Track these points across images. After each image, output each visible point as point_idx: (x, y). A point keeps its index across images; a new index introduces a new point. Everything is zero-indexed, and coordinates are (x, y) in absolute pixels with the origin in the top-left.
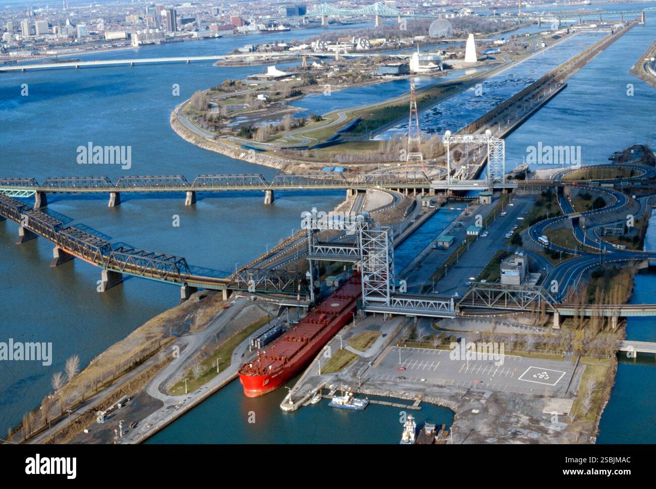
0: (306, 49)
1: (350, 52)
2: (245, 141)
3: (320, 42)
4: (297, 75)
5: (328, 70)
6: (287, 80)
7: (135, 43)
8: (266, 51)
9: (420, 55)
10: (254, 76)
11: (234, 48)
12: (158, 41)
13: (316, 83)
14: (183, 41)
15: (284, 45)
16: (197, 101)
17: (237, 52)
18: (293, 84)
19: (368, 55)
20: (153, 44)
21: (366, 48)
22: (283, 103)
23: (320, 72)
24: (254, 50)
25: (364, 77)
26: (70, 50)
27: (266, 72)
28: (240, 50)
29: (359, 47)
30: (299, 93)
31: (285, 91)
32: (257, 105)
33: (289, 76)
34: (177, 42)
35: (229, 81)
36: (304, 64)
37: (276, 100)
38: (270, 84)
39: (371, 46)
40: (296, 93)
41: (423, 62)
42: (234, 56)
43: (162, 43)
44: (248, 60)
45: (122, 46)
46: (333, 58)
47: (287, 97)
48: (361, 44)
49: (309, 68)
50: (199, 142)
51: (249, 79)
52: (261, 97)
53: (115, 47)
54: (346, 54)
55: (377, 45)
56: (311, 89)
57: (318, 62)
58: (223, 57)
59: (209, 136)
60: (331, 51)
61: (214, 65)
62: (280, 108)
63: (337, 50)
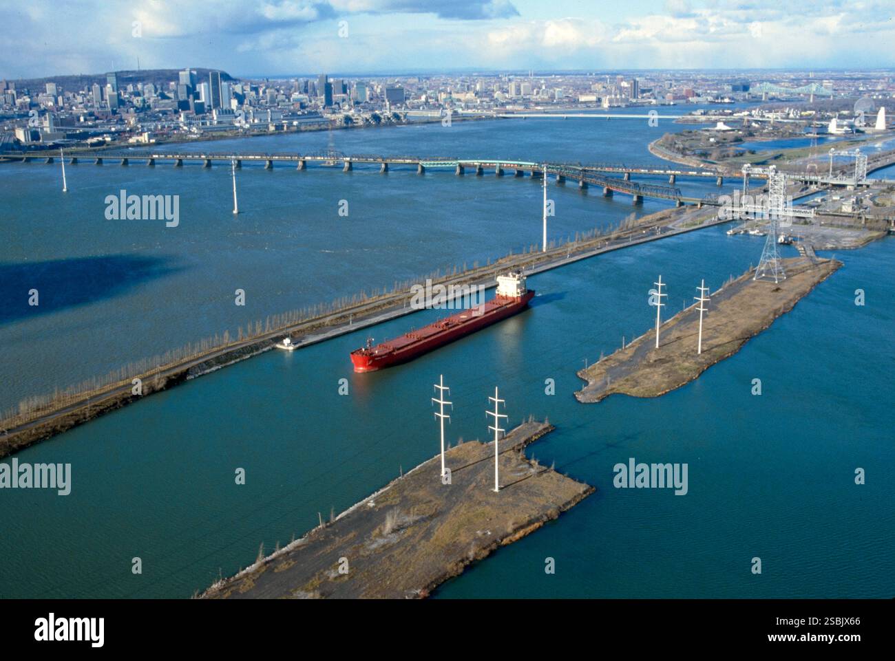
0: (748, 115)
1: (782, 118)
2: (703, 158)
3: (759, 110)
4: (739, 130)
5: (764, 129)
6: (731, 132)
7: (606, 105)
8: (715, 115)
9: (838, 121)
10: (706, 128)
11: (690, 112)
12: (623, 105)
13: (754, 136)
14: (643, 106)
15: (730, 111)
16: (667, 139)
17: (690, 114)
18: (736, 135)
19: (797, 121)
20: (619, 107)
21: (798, 117)
22: (728, 145)
23: (756, 130)
24: (705, 114)
25: (790, 134)
26: (553, 107)
27: (716, 126)
28: (693, 113)
29: (791, 116)
30: (741, 140)
31: (731, 138)
32: (709, 145)
33: (733, 130)
34: (638, 106)
35: (688, 130)
36: (745, 123)
37: (723, 143)
38: (719, 135)
39: (801, 116)
40: (738, 140)
41: (839, 126)
42: (689, 117)
43: (627, 106)
44: (700, 120)
45: (594, 107)
46: (769, 122)
47: (731, 142)
48: (793, 113)
49: (749, 127)
50: (672, 159)
51: (703, 130)
52: (712, 140)
53: (589, 107)
54: (780, 120)
55: (807, 115)
56: (750, 139)
57: (756, 123)
58: (680, 117)
59: (680, 156)
60: (768, 117)
61: (674, 122)
62: (726, 147)
63: (771, 116)
